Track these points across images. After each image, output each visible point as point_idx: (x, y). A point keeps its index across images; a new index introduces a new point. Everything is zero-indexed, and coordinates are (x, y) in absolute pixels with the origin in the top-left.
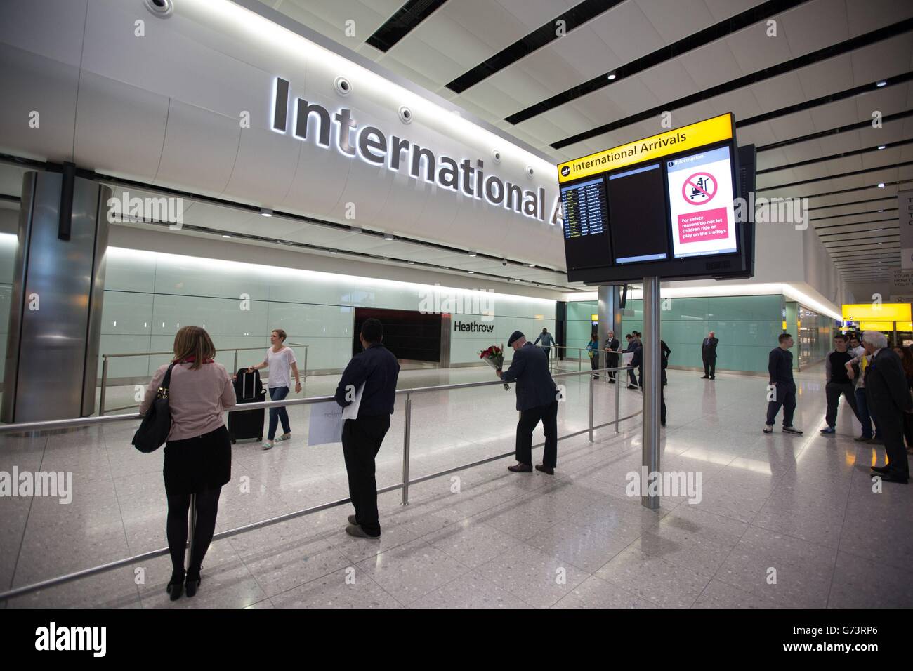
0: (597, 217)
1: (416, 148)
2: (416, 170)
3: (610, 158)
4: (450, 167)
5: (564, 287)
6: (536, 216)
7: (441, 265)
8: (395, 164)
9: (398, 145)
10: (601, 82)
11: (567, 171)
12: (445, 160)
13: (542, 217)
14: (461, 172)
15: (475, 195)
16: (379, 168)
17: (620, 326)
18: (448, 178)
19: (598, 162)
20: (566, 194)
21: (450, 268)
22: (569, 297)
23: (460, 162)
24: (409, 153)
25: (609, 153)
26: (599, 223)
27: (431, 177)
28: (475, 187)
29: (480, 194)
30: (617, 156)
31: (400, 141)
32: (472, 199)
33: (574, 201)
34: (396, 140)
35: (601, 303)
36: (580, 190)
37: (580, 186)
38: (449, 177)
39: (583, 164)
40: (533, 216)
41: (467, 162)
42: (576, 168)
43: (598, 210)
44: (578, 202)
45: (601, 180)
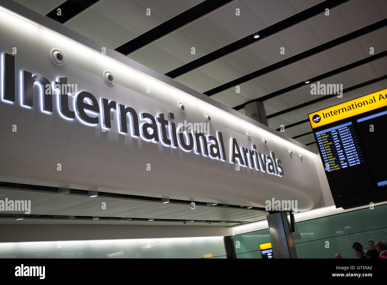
0: (353, 152)
1: (122, 107)
2: (124, 128)
3: (354, 106)
4: (149, 121)
5: (232, 222)
6: (220, 157)
7: (123, 217)
8: (108, 123)
9: (108, 106)
10: (250, 40)
11: (317, 118)
12: (145, 115)
13: (225, 158)
14: (159, 124)
15: (172, 146)
16: (94, 128)
17: (294, 249)
18: (149, 131)
19: (344, 110)
20: (321, 136)
21: (133, 219)
22: (236, 230)
23: (157, 116)
24: (117, 112)
25: (352, 102)
26: (356, 157)
27: (137, 133)
28: (170, 137)
29: (176, 144)
30: (360, 105)
31: (109, 102)
32: (170, 148)
33: (329, 141)
34: (105, 101)
35: (272, 230)
36: (333, 133)
37: (332, 129)
38: (151, 131)
39: (331, 112)
40: (217, 158)
41: (162, 115)
42: (325, 116)
43: (353, 146)
44: (333, 142)
45: (350, 123)
